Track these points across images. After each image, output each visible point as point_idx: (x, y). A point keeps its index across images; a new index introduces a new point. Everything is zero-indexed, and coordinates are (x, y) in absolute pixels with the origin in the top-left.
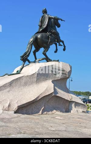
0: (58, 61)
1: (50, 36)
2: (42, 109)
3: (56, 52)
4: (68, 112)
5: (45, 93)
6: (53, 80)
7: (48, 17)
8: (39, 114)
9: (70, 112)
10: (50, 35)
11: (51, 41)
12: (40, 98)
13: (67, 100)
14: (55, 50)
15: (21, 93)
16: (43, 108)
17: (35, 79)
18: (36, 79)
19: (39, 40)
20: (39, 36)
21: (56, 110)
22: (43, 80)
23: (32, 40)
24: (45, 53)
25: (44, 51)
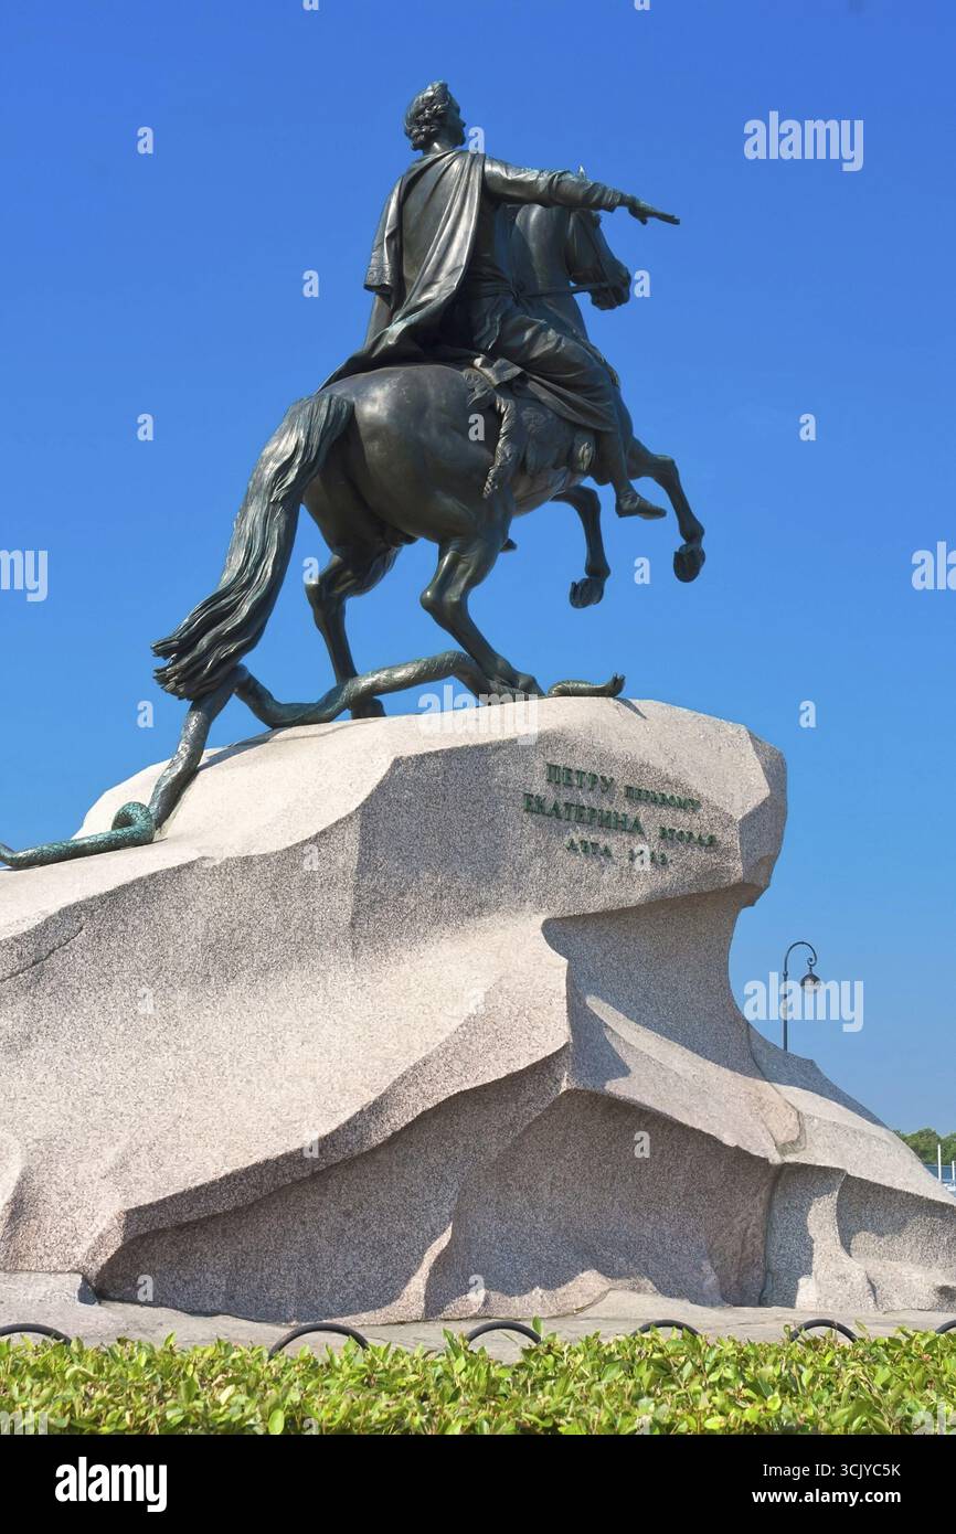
0: (614, 689)
1: (504, 405)
2: (429, 1258)
3: (587, 591)
4: (762, 1302)
5: (458, 1066)
6: (556, 912)
7: (476, 180)
8: (395, 1310)
9: (789, 1301)
10: (507, 388)
11: (521, 465)
12: (400, 1118)
13: (740, 1155)
14: (581, 575)
15: (165, 1061)
16: (443, 1240)
17: (341, 904)
18: (349, 899)
19: (373, 449)
20: (376, 402)
21: (608, 1271)
22: (439, 918)
23: (286, 443)
24: (452, 596)
25: (444, 581)
